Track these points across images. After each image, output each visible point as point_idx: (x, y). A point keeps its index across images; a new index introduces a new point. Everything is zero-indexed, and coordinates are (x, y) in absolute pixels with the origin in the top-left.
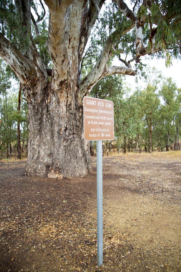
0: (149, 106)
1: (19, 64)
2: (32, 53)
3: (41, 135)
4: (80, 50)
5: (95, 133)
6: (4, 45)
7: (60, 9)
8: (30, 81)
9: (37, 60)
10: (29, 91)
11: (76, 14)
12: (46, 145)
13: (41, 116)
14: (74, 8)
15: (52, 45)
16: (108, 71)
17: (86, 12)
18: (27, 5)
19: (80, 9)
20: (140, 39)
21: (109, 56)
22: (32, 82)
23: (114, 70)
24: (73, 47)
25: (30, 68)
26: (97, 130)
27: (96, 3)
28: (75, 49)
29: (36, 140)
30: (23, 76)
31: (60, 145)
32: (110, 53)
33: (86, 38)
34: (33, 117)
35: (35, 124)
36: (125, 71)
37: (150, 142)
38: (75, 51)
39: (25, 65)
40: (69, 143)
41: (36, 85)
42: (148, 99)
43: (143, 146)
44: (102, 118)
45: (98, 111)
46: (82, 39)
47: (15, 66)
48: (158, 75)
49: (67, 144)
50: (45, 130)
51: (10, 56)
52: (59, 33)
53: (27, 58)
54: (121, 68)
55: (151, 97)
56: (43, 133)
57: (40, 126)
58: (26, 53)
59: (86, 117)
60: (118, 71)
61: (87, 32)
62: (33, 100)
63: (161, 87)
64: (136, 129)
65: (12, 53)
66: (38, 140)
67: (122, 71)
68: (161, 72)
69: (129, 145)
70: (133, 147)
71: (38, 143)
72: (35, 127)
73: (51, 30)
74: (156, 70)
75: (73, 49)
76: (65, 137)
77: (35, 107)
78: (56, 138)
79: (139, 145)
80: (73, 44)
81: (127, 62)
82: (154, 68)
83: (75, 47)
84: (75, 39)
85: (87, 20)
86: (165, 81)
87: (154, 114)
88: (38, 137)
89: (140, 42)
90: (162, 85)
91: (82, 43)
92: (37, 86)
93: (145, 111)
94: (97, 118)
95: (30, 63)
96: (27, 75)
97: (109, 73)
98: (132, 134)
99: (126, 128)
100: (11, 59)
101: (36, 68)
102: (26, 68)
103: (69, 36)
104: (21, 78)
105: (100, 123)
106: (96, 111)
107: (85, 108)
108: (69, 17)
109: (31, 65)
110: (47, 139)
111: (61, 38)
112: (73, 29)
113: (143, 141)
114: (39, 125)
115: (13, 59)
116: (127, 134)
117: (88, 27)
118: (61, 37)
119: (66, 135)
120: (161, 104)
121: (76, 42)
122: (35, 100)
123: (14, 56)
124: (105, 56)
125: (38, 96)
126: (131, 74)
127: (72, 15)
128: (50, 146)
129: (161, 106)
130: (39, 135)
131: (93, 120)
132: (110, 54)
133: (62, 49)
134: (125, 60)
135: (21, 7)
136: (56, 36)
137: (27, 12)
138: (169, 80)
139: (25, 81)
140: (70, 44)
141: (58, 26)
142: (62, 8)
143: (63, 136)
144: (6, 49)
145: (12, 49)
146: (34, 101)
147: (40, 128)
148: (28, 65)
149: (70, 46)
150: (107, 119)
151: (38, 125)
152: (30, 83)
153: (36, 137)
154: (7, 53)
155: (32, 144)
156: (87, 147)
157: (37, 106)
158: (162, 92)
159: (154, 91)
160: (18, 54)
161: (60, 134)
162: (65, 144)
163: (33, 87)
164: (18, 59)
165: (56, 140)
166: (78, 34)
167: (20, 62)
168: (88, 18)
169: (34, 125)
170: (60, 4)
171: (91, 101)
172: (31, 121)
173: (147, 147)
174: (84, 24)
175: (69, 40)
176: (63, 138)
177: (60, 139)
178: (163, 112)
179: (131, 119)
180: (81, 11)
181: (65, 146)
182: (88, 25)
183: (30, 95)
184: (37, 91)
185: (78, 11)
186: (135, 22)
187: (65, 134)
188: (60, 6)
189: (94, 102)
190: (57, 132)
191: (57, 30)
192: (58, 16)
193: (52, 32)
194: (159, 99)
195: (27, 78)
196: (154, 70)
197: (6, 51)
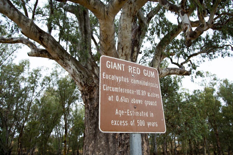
0: (211, 108)
1: (78, 72)
2: (91, 64)
3: (95, 140)
4: (133, 58)
5: (125, 117)
6: (66, 59)
7: (108, 18)
8: (88, 87)
9: (95, 69)
10: (86, 97)
11: (127, 27)
12: (100, 151)
13: (97, 120)
14: (124, 23)
15: (104, 51)
16: (162, 72)
17: (136, 29)
18: (88, 29)
19: (130, 23)
20: (187, 24)
21: (160, 59)
22: (90, 88)
23: (168, 71)
24: (125, 55)
25: (88, 76)
26: (129, 113)
27: (144, 21)
28: (128, 56)
29: (90, 146)
30: (81, 83)
31: (115, 151)
32: (161, 56)
33: (138, 48)
34: (89, 121)
35: (91, 129)
36: (178, 72)
37: (219, 146)
38: (128, 58)
39: (83, 73)
40: (125, 148)
41: (92, 90)
42: (208, 101)
43: (211, 151)
44: (138, 92)
45: (130, 81)
46: (134, 49)
47: (74, 75)
48: (212, 78)
49: (123, 150)
50: (99, 134)
51: (70, 67)
52: (108, 39)
53: (87, 68)
54: (175, 69)
55: (210, 98)
56: (98, 138)
57: (96, 131)
58: (86, 65)
59: (105, 88)
60: (172, 71)
61: (138, 43)
62: (90, 104)
63: (219, 88)
64: (201, 130)
65: (72, 64)
66: (92, 145)
67: (176, 72)
68: (216, 75)
69: (195, 151)
70: (201, 153)
71: (92, 149)
72: (91, 131)
73: (102, 37)
74: (210, 74)
75: (126, 56)
76: (120, 142)
77: (91, 111)
78: (111, 143)
79: (207, 149)
80: (126, 52)
81: (180, 64)
82: (207, 73)
83: (127, 54)
84: (127, 47)
85: (138, 33)
86: (222, 82)
87: (216, 116)
88: (93, 142)
89: (188, 26)
90: (220, 87)
91: (135, 52)
92: (94, 91)
93: (206, 113)
94: (128, 91)
95: (88, 72)
96: (85, 82)
97: (163, 74)
98: (197, 136)
99: (189, 130)
100: (72, 69)
101: (93, 76)
102: (84, 76)
103: (122, 46)
104: (80, 85)
105: (134, 101)
106: (126, 80)
107: (102, 73)
108: (120, 31)
109: (89, 73)
110: (102, 144)
111: (111, 44)
112: (124, 39)
113: (211, 145)
114: (95, 129)
115: (73, 69)
116: (191, 136)
117: (139, 39)
118: (111, 42)
119: (122, 140)
120: (222, 105)
121: (128, 50)
122: (92, 104)
123: (74, 67)
124: (157, 59)
125: (95, 101)
126: (185, 74)
127: (123, 29)
128: (104, 152)
129: (223, 107)
130: (94, 140)
131: (120, 94)
132: (162, 58)
133: (114, 54)
134: (178, 63)
135: (83, 32)
136: (106, 42)
137: (88, 34)
138: (226, 81)
139: (83, 88)
140: (123, 52)
141: (107, 33)
142: (110, 17)
143: (119, 140)
144: (68, 62)
145: (73, 61)
146: (91, 106)
147: (95, 132)
148: (86, 74)
149: (123, 54)
150: (149, 95)
151: (93, 130)
152: (87, 89)
153: (90, 142)
154: (68, 65)
155: (86, 150)
156: (146, 153)
157: (93, 111)
158: (220, 92)
159: (212, 93)
160: (78, 65)
161: (115, 138)
162: (120, 149)
163: (90, 93)
164: (77, 69)
165: (111, 145)
166: (130, 43)
167: (78, 71)
168: (138, 32)
169: (89, 129)
170: (107, 14)
171: (115, 64)
172: (87, 126)
173: (216, 152)
174: (135, 37)
175: (122, 49)
176: (118, 143)
177: (115, 144)
178: (227, 113)
179: (194, 119)
180: (130, 25)
181: (121, 152)
182: (139, 37)
183: (87, 100)
184: (93, 96)
185: (128, 25)
186: (179, 11)
187: (120, 138)
188: (107, 16)
189: (122, 66)
190: (112, 136)
191: (107, 37)
192: (106, 24)
193: (103, 38)
194: (219, 100)
195: (85, 85)
196: (208, 74)
197: (67, 63)
